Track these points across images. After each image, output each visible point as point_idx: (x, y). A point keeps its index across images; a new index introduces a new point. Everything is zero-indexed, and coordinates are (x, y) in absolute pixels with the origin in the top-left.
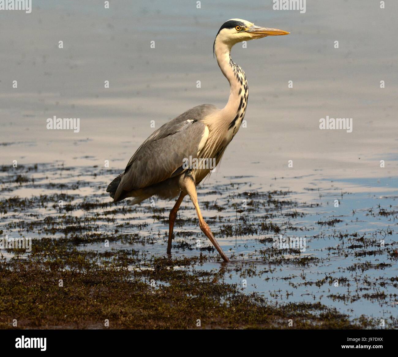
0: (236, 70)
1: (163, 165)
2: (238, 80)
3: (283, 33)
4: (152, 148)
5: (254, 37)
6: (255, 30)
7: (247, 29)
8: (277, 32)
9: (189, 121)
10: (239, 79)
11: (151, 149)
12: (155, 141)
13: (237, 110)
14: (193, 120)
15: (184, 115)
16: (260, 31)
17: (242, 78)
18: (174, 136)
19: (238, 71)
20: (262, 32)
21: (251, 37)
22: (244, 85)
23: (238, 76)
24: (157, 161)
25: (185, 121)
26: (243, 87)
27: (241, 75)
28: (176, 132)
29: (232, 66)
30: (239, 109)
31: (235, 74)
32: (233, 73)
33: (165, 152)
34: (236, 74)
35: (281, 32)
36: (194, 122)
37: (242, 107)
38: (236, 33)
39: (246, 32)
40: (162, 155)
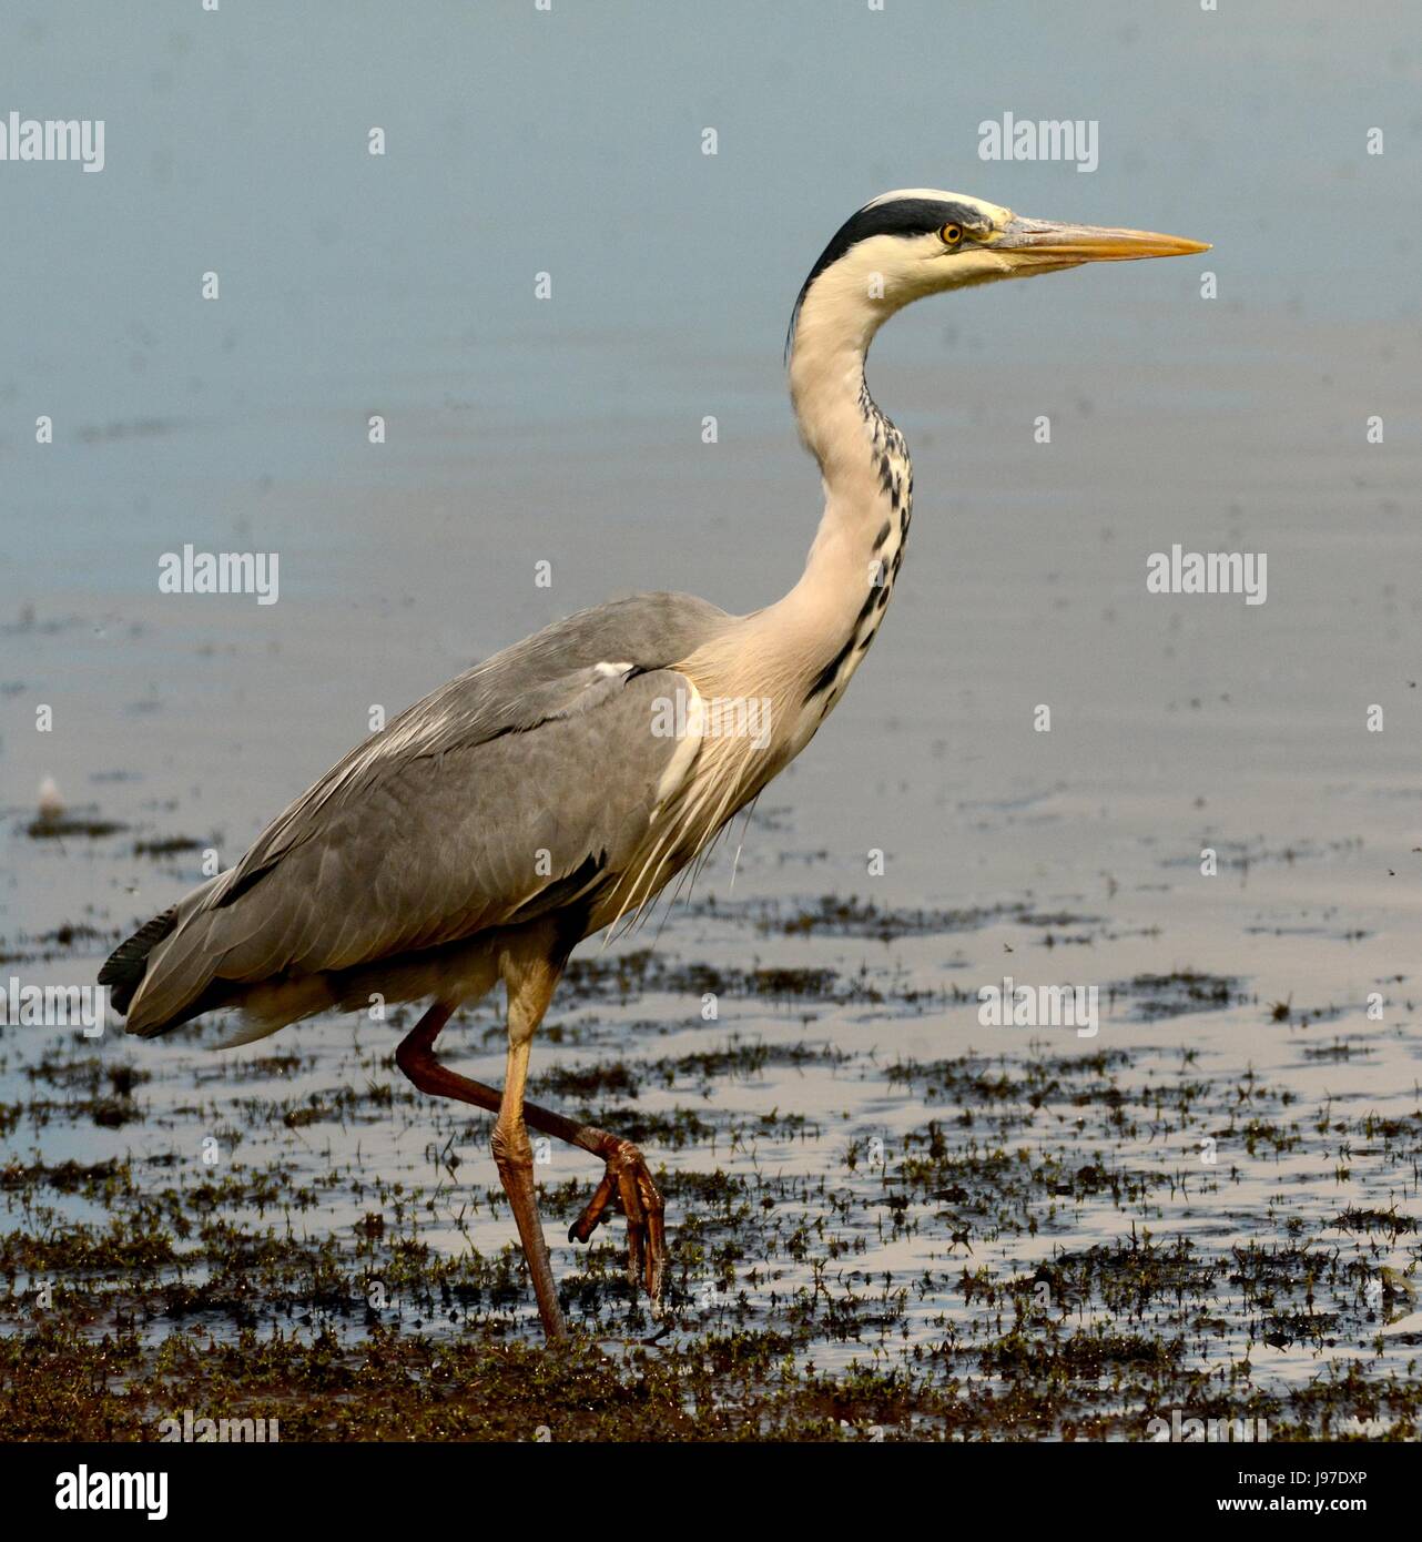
0: (883, 440)
1: (477, 869)
2: (882, 484)
3: (1178, 246)
4: (409, 791)
5: (1021, 270)
6: (1032, 238)
7: (993, 237)
8: (1146, 243)
9: (606, 668)
10: (888, 483)
11: (405, 799)
12: (426, 762)
13: (858, 613)
14: (629, 666)
15: (573, 639)
16: (1059, 244)
17: (899, 481)
18: (533, 736)
19: (891, 444)
20: (1067, 244)
21: (1007, 268)
22: (903, 511)
23: (885, 466)
24: (443, 850)
25: (586, 672)
26: (896, 519)
27: (898, 466)
28: (544, 721)
29: (867, 416)
30: (866, 611)
31: (876, 455)
32: (869, 449)
33: (489, 811)
34: (882, 455)
35: (1166, 245)
36: (633, 675)
37: (877, 603)
38: (936, 256)
39: (987, 247)
40: (471, 822)
